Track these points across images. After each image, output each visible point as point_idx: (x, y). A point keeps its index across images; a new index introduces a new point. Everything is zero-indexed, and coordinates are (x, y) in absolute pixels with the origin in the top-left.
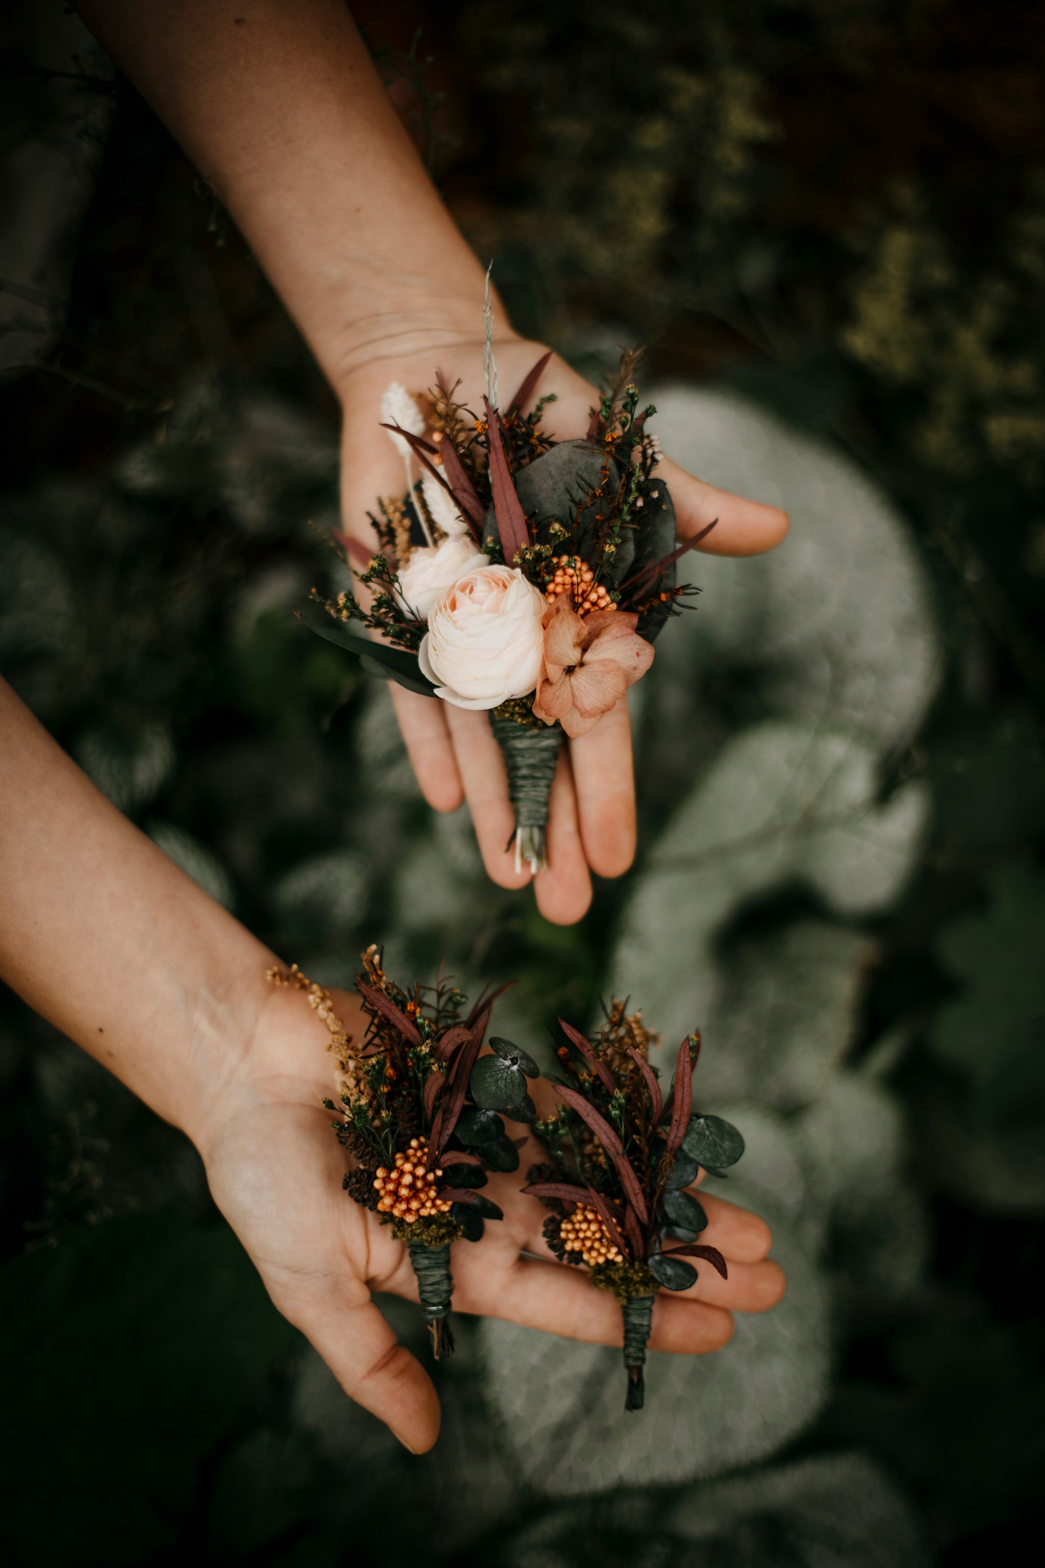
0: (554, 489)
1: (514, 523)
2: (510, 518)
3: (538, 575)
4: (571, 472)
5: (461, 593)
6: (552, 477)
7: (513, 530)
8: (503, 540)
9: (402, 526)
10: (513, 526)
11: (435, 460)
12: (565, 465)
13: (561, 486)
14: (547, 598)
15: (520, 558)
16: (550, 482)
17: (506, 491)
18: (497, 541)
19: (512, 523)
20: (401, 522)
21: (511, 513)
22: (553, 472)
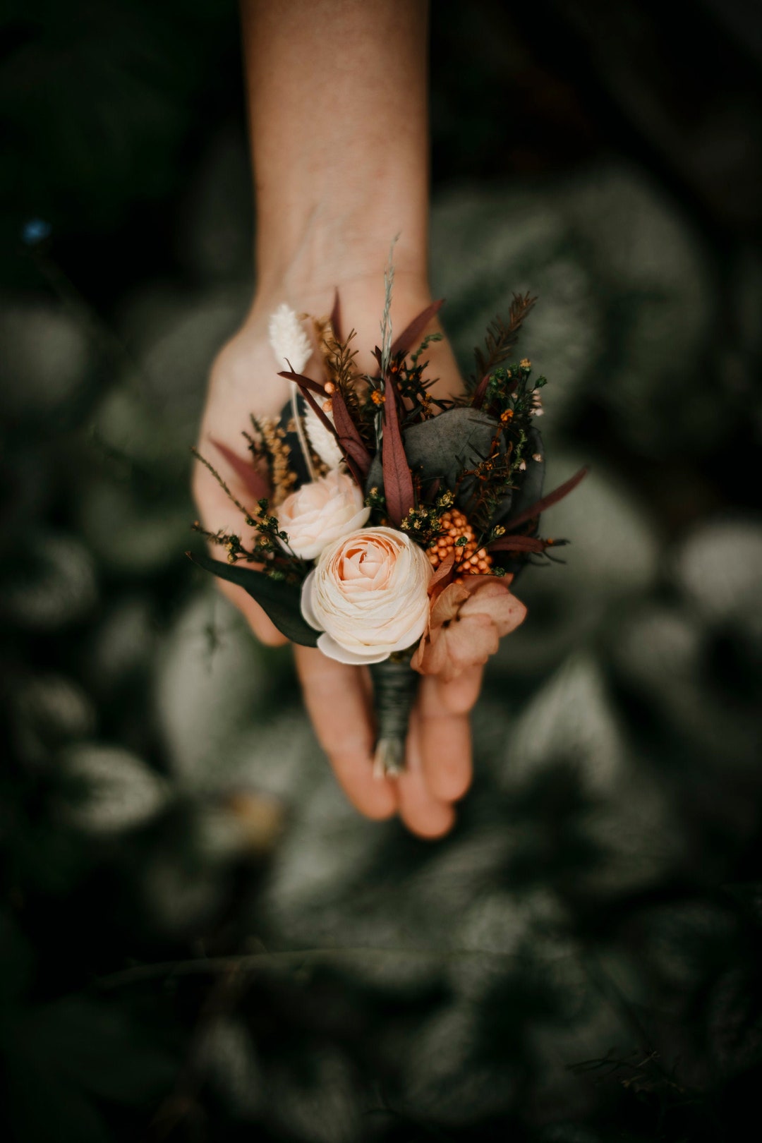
0: (440, 446)
1: (401, 482)
2: (398, 478)
3: (423, 538)
4: (459, 434)
5: (347, 559)
6: (439, 436)
7: (399, 487)
8: (388, 494)
9: (281, 452)
10: (399, 484)
11: (321, 402)
12: (454, 427)
13: (447, 444)
14: (428, 556)
15: (408, 524)
16: (437, 440)
17: (396, 454)
18: (382, 492)
19: (398, 481)
20: (280, 448)
21: (399, 473)
22: (442, 433)
